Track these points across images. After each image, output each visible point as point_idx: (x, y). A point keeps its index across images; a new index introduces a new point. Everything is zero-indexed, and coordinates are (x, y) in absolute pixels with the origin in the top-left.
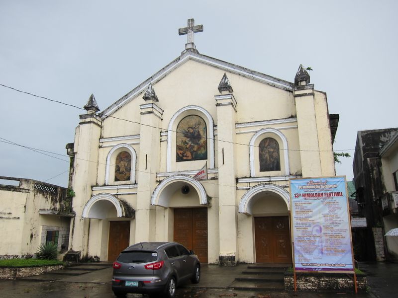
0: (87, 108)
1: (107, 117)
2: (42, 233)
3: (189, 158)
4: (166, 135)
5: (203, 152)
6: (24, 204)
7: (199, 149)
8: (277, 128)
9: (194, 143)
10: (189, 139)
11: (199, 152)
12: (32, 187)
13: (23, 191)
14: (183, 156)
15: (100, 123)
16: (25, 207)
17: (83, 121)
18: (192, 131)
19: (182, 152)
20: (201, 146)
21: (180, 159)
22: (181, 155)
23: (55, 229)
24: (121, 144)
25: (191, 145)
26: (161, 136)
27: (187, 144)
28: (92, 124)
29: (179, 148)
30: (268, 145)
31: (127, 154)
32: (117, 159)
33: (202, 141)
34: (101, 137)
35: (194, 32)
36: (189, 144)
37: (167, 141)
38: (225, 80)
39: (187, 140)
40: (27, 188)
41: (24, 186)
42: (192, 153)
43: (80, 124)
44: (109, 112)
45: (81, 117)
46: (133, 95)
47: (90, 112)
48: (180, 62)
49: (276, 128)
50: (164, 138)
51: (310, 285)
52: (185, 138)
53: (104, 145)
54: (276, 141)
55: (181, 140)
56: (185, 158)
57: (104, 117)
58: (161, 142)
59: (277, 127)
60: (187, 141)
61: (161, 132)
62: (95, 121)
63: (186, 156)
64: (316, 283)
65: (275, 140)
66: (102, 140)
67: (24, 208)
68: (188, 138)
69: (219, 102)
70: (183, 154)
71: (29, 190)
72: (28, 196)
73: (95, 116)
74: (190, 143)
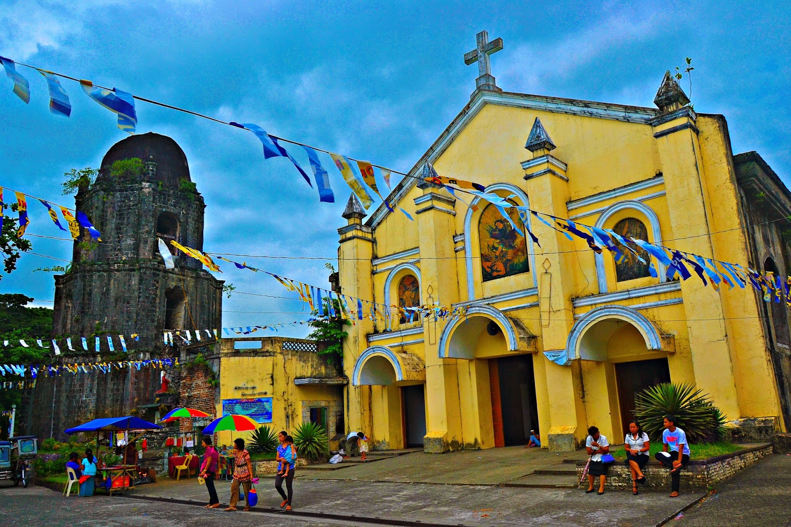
0: (347, 216)
1: (379, 224)
2: (303, 412)
3: (500, 273)
4: (462, 240)
5: (522, 260)
6: (271, 372)
7: (515, 254)
8: (639, 199)
9: (506, 247)
10: (498, 241)
11: (516, 261)
12: (278, 348)
13: (268, 354)
14: (493, 271)
15: (369, 236)
16: (272, 377)
17: (344, 237)
18: (501, 226)
19: (489, 264)
20: (518, 250)
21: (487, 276)
22: (489, 270)
23: (323, 404)
24: (400, 264)
25: (502, 251)
26: (456, 243)
27: (496, 249)
28: (355, 240)
29: (484, 258)
30: (627, 232)
31: (412, 279)
32: (400, 289)
33: (518, 241)
34: (375, 257)
35: (489, 54)
36: (500, 249)
37: (464, 248)
38: (536, 130)
39: (495, 242)
40: (271, 350)
41: (269, 348)
42: (505, 264)
43: (341, 242)
44: (380, 216)
45: (341, 231)
46: (409, 183)
47: (352, 221)
48: (471, 112)
49: (635, 200)
50: (460, 246)
51: (615, 480)
52: (492, 239)
53: (379, 268)
54: (641, 223)
55: (486, 244)
56: (495, 274)
57: (374, 224)
58: (456, 251)
59: (637, 197)
60: (496, 245)
61: (454, 237)
62: (360, 234)
63: (497, 271)
64: (624, 476)
65: (638, 221)
66: (376, 262)
67: (271, 379)
68: (497, 239)
69: (529, 172)
70: (491, 268)
71: (274, 353)
72: (275, 361)
73: (358, 227)
74: (500, 247)
